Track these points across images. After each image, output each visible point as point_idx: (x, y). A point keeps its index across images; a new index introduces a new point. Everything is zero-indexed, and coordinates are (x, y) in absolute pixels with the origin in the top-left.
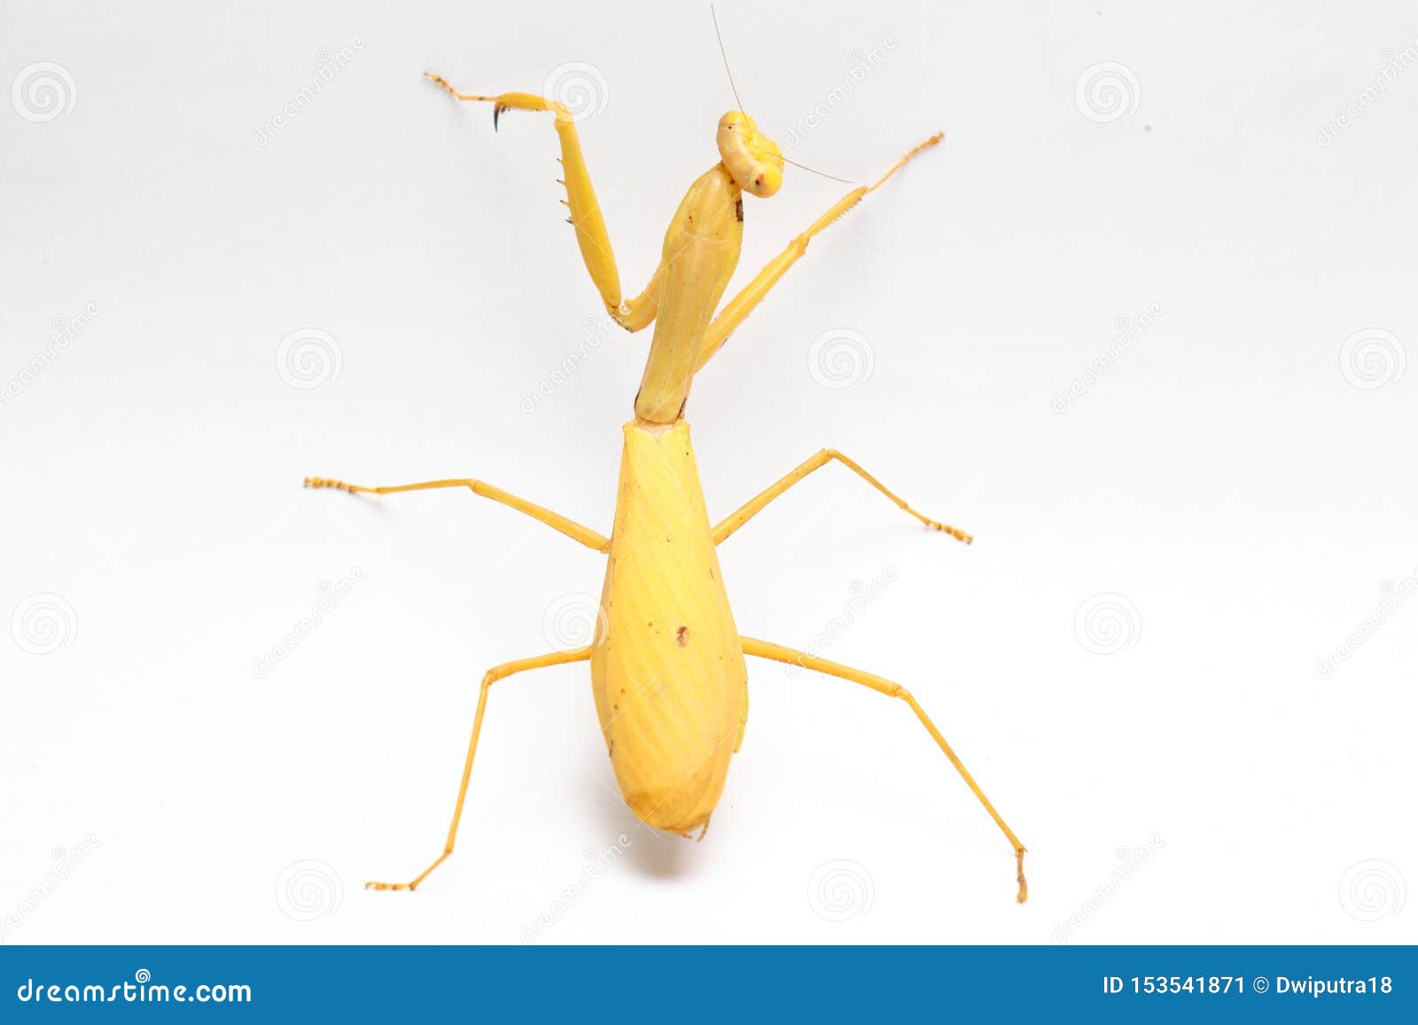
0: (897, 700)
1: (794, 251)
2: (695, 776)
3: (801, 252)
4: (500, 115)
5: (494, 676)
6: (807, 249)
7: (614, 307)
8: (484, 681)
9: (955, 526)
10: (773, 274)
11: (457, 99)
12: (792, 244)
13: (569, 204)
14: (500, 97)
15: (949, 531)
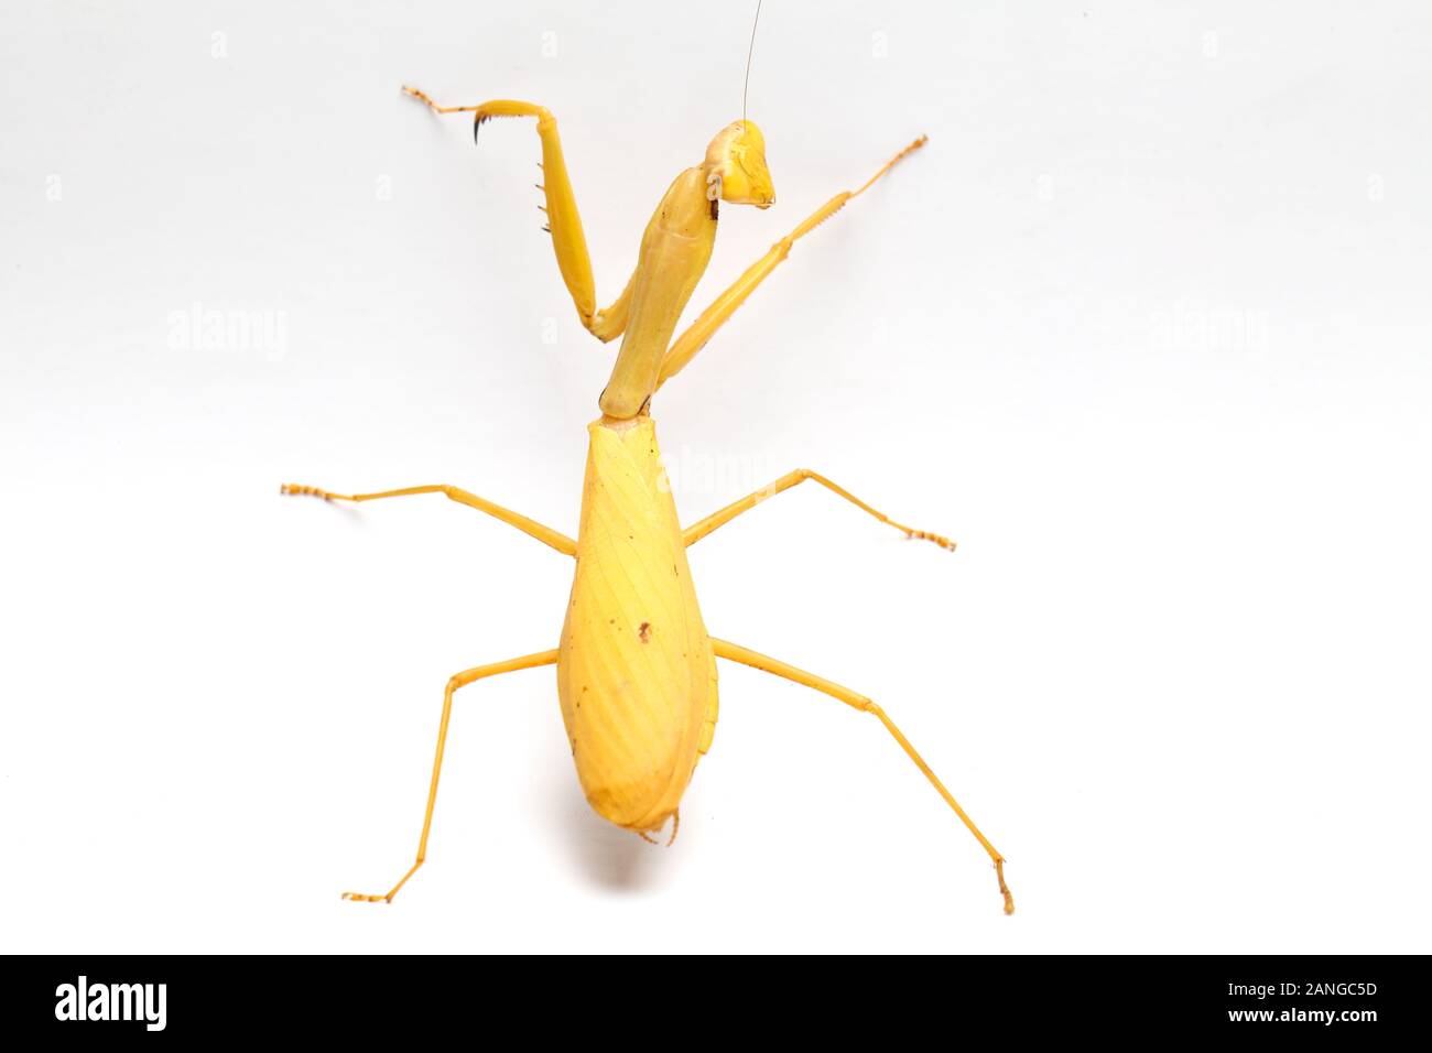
0: (867, 714)
1: (777, 253)
2: (657, 772)
3: (784, 256)
4: (480, 125)
5: (458, 682)
6: (790, 253)
7: (588, 316)
8: (447, 687)
9: (938, 534)
10: (753, 278)
11: (436, 111)
12: (774, 248)
13: (547, 211)
14: (481, 107)
15: (932, 538)
